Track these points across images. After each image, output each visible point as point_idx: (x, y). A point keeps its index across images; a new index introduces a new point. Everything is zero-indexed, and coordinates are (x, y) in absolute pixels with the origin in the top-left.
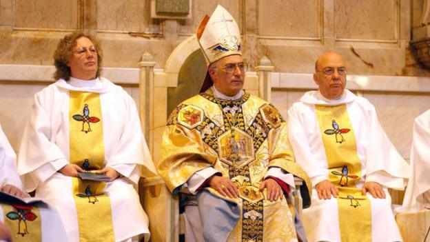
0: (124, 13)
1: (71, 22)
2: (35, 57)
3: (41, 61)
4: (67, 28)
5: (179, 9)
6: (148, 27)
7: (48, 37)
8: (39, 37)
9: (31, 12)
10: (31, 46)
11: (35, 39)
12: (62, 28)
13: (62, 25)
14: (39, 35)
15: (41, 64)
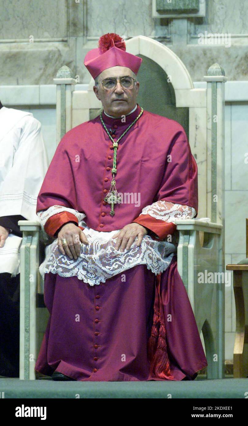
0: (124, 13)
1: (58, 28)
2: (10, 75)
3: (18, 80)
4: (53, 37)
5: (184, 4)
6: (155, 29)
7: (26, 50)
8: (15, 50)
9: (9, 19)
10: (5, 62)
11: (10, 53)
12: (46, 37)
13: (46, 34)
14: (14, 48)
15: (18, 84)
